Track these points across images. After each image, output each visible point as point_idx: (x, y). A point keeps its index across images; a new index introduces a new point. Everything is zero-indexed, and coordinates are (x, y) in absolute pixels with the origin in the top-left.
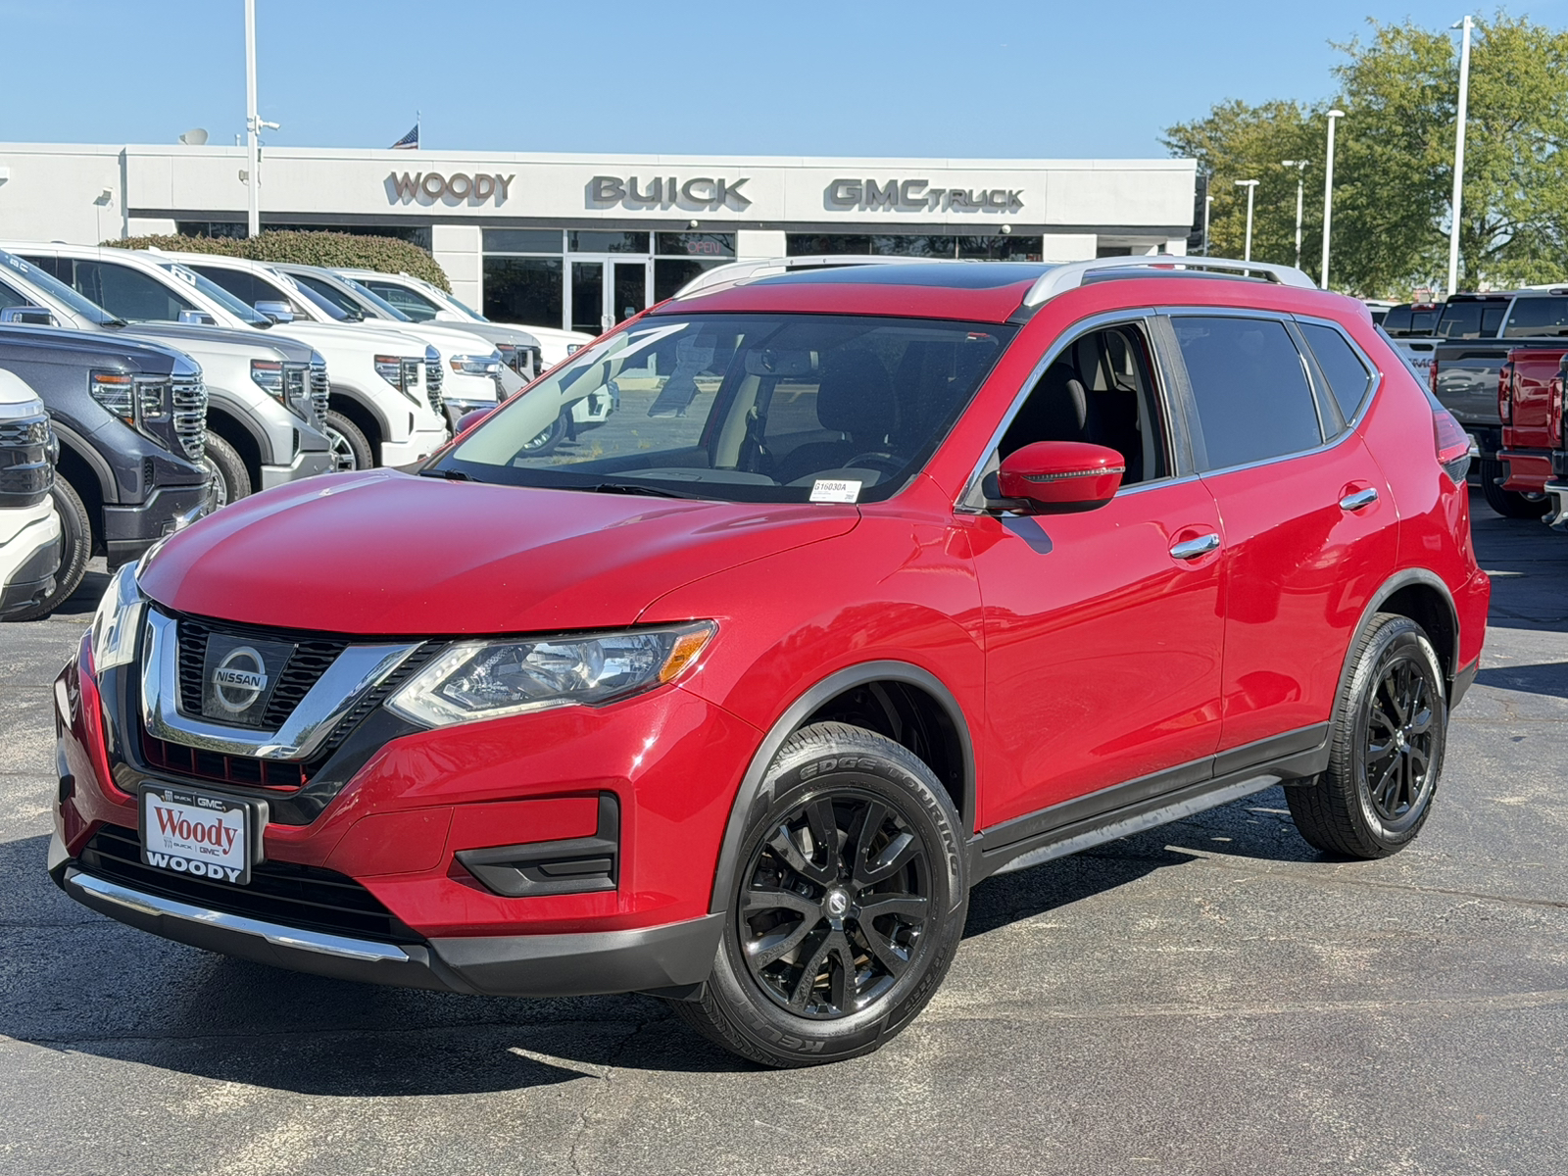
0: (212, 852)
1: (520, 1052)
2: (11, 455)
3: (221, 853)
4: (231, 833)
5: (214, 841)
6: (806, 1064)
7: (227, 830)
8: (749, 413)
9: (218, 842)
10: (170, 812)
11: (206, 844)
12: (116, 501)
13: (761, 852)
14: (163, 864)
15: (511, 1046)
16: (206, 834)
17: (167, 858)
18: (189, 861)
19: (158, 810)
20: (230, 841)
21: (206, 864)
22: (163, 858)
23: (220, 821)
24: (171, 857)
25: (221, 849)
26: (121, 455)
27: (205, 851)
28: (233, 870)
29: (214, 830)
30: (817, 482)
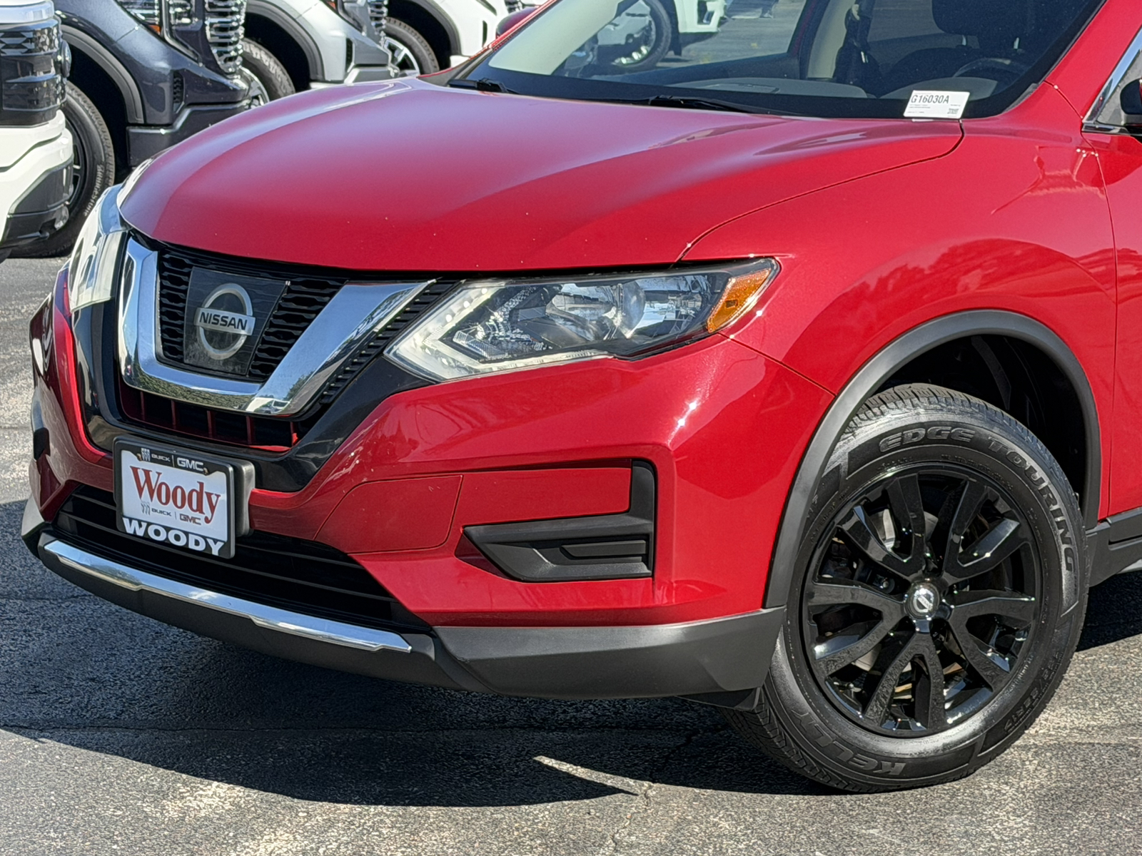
0: (193, 520)
1: (547, 761)
2: (16, 66)
3: (202, 521)
4: (214, 498)
5: (195, 507)
6: (882, 789)
7: (209, 495)
8: (849, 13)
9: (200, 509)
10: (147, 473)
11: (186, 510)
12: (141, 121)
13: (831, 537)
14: (140, 533)
15: (538, 754)
16: (187, 499)
17: (144, 525)
18: (168, 529)
19: (135, 470)
20: (212, 508)
21: (187, 534)
22: (140, 526)
23: (201, 485)
24: (149, 524)
25: (202, 517)
26: (147, 68)
27: (186, 518)
28: (215, 541)
29: (195, 494)
30: (915, 92)
